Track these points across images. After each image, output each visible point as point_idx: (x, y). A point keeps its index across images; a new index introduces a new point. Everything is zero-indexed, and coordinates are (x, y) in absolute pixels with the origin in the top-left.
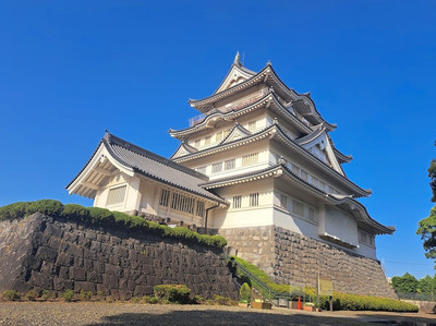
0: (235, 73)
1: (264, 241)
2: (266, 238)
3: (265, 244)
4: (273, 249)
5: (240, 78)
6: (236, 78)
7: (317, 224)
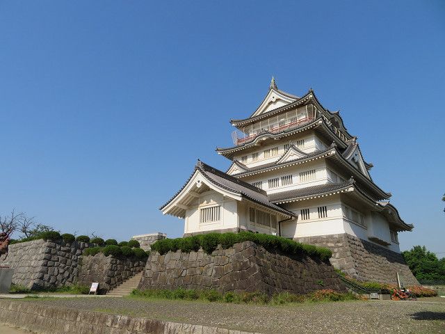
0: (273, 95)
1: (339, 247)
2: (340, 245)
3: (341, 249)
4: (349, 253)
5: (278, 100)
6: (274, 100)
7: (366, 228)
